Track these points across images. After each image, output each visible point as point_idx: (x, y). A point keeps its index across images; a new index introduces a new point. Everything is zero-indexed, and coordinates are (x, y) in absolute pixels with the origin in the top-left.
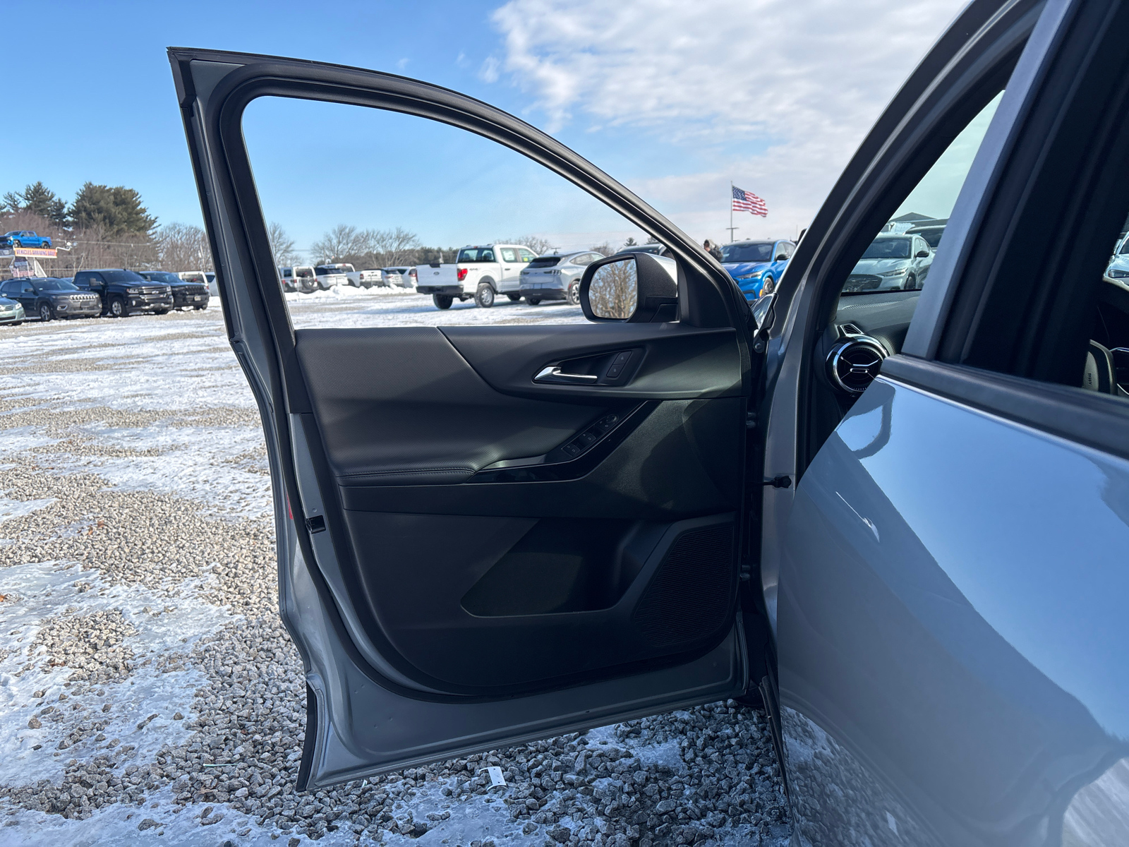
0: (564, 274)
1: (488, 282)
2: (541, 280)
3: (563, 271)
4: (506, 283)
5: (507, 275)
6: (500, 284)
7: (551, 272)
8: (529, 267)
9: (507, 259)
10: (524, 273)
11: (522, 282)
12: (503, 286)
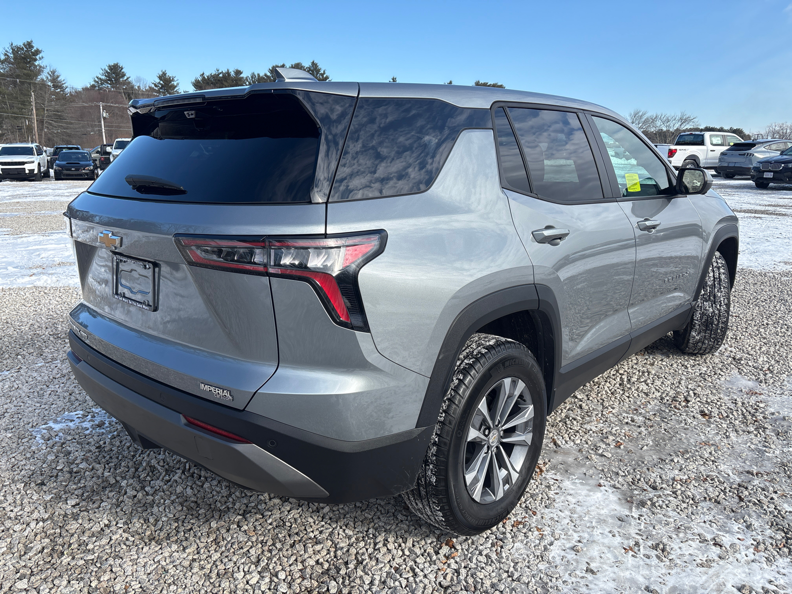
0: (755, 156)
1: (694, 159)
2: (737, 160)
3: (755, 154)
4: (709, 161)
5: (711, 154)
6: (704, 161)
7: (744, 154)
8: (728, 150)
9: (714, 143)
10: (723, 154)
11: (720, 160)
12: (705, 163)
